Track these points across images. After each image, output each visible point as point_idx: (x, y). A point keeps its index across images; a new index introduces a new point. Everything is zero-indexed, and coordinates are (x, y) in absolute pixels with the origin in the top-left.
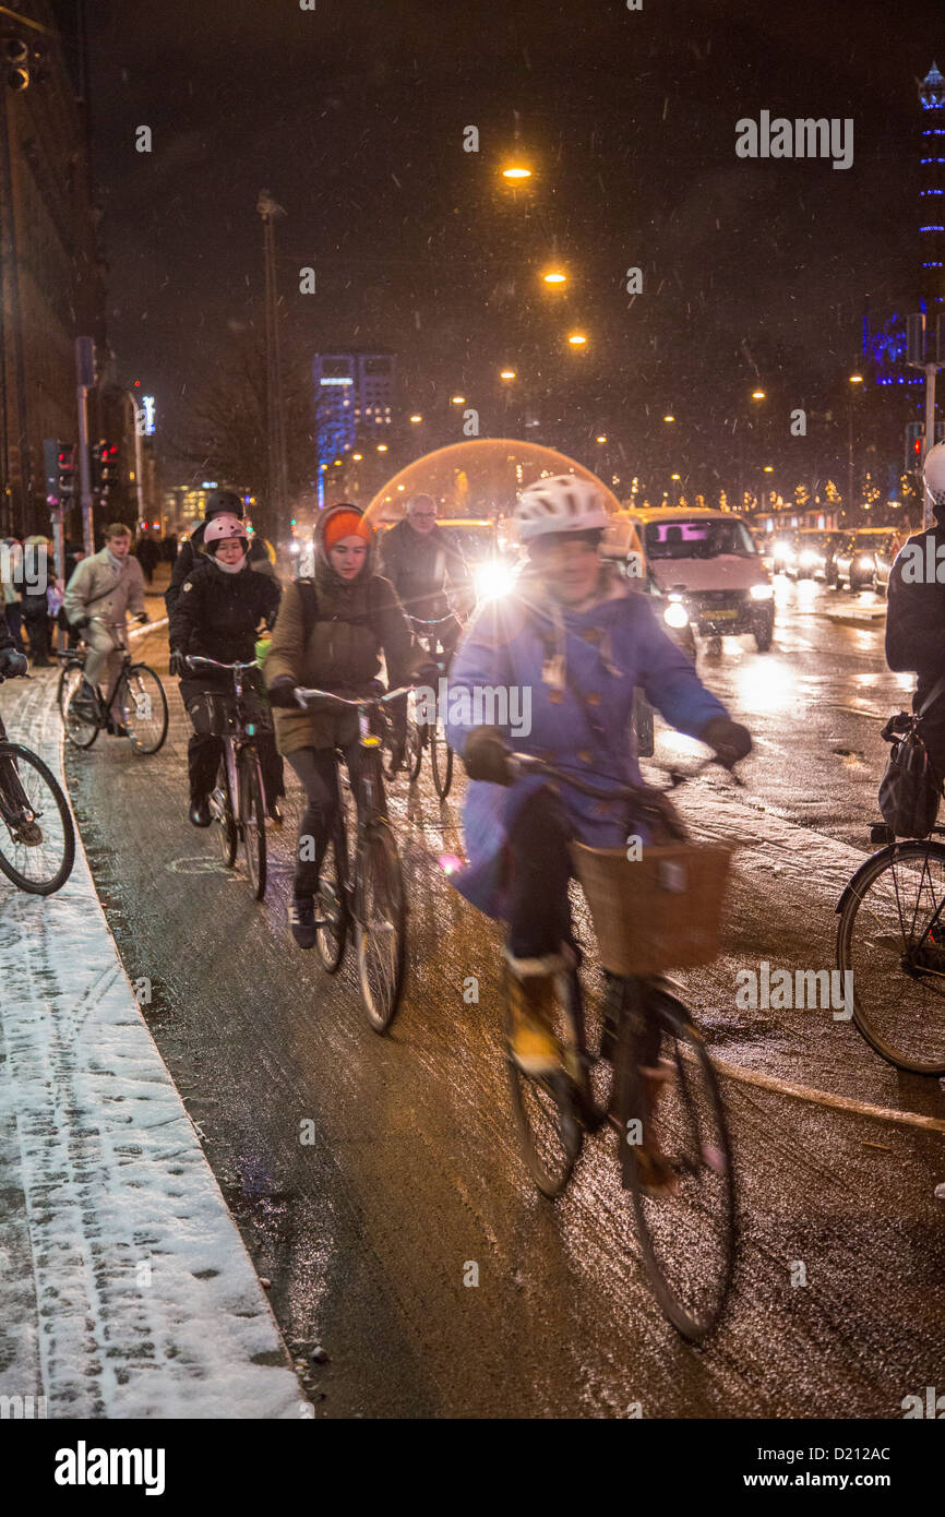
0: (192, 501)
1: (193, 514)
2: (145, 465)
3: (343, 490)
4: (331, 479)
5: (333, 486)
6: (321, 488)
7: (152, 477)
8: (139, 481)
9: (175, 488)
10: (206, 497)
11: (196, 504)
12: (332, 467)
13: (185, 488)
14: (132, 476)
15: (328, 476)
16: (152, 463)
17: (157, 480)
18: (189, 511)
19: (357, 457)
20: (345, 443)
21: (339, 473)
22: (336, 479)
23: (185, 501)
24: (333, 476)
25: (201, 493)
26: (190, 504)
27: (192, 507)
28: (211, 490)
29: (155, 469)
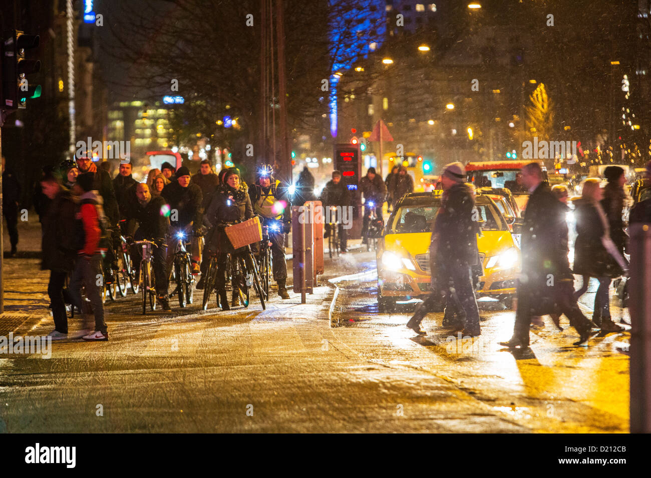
0: (148, 122)
1: (148, 141)
2: (80, 69)
3: (367, 110)
4: (349, 93)
5: (352, 103)
6: (334, 105)
7: (90, 89)
8: (72, 93)
9: (123, 104)
10: (167, 117)
11: (153, 127)
12: (349, 75)
13: (137, 103)
14: (61, 85)
15: (345, 89)
16: (90, 66)
17: (96, 92)
18: (143, 137)
19: (387, 61)
20: (369, 41)
21: (360, 84)
22: (356, 92)
23: (138, 122)
24: (352, 87)
25: (162, 112)
26: (143, 127)
27: (148, 132)
28: (175, 106)
29: (95, 76)
